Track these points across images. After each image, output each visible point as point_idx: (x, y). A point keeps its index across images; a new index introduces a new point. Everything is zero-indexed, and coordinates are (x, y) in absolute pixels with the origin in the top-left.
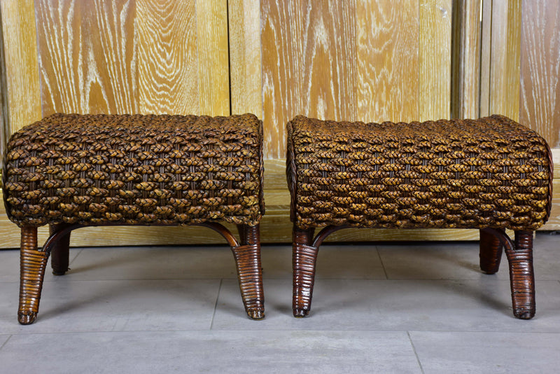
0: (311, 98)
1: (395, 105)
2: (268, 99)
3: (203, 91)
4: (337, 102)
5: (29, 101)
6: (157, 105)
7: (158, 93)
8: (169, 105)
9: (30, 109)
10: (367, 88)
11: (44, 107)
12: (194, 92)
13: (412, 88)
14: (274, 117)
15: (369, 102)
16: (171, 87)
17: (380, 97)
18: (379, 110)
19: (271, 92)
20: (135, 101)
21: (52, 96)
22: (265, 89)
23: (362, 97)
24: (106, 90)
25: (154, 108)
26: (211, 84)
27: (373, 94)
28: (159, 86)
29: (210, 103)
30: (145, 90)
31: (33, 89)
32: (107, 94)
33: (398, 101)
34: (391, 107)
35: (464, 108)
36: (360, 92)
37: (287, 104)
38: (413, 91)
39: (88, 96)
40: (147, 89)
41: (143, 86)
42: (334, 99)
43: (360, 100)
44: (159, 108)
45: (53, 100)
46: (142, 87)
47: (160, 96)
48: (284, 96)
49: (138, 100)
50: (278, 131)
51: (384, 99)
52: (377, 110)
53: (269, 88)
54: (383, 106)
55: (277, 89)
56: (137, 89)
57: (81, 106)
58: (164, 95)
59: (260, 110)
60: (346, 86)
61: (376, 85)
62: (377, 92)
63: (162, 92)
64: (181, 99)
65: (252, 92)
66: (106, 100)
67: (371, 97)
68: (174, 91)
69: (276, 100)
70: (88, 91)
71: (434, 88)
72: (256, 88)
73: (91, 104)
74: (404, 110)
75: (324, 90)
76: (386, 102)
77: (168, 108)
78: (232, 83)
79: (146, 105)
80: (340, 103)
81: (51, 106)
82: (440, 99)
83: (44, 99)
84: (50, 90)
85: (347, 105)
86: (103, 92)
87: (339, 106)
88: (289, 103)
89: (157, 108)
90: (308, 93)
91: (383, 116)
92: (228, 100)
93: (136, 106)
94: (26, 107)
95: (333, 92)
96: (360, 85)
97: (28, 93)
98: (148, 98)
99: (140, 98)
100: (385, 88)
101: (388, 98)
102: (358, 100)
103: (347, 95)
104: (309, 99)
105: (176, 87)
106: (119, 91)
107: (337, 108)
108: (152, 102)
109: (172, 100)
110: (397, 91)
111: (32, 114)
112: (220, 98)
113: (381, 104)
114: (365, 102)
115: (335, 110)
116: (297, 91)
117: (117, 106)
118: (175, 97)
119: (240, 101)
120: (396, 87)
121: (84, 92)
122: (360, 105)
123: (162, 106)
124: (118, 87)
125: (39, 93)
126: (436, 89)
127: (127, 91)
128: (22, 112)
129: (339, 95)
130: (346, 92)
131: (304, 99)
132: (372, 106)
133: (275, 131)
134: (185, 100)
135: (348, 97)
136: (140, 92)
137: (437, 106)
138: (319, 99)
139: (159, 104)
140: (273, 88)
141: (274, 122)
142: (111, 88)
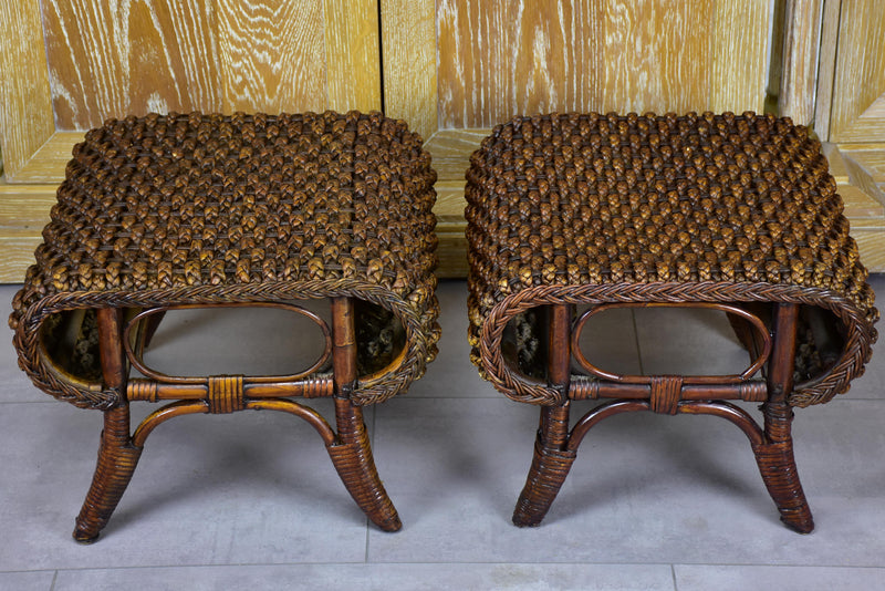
0: (524, 29)
1: (671, 42)
2: (447, 32)
3: (331, 19)
4: (569, 37)
5: (21, 32)
6: (250, 40)
7: (252, 20)
8: (270, 41)
9: (24, 46)
10: (623, 14)
11: (49, 40)
12: (315, 19)
13: (702, 12)
14: (456, 60)
15: (624, 38)
16: (275, 9)
17: (645, 28)
18: (643, 49)
19: (452, 19)
20: (211, 33)
21: (62, 23)
22: (441, 15)
23: (612, 28)
24: (158, 15)
25: (245, 45)
26: (345, 8)
27: (633, 22)
28: (254, 8)
29: (344, 39)
30: (228, 14)
31: (28, 12)
32: (160, 20)
33: (677, 33)
34: (664, 44)
35: (792, 37)
36: (609, 20)
37: (480, 39)
38: (704, 17)
39: (126, 23)
40: (232, 12)
41: (225, 8)
42: (563, 31)
43: (610, 33)
44: (254, 45)
45: (63, 28)
46: (222, 10)
47: (254, 25)
48: (475, 26)
49: (216, 32)
50: (463, 84)
51: (651, 32)
52: (639, 48)
53: (449, 12)
54: (649, 43)
55: (462, 15)
56: (214, 13)
57: (116, 40)
58: (261, 24)
59: (433, 50)
60: (585, 9)
61: (637, 7)
62: (640, 19)
63: (259, 18)
64: (292, 30)
65: (418, 22)
66: (159, 29)
67: (629, 26)
68: (280, 16)
69: (461, 33)
70: (126, 15)
71: (740, 16)
72: (425, 14)
73: (132, 36)
74: (687, 50)
75: (546, 17)
76: (655, 37)
77: (270, 45)
78: (383, 7)
79: (231, 38)
80: (574, 38)
81: (61, 38)
82: (751, 34)
83: (47, 27)
84: (58, 12)
85: (586, 41)
86: (153, 17)
87: (573, 43)
88: (484, 38)
89: (249, 45)
90: (518, 22)
91: (649, 58)
92: (376, 34)
93: (212, 40)
94: (17, 42)
95: (561, 20)
96: (611, 7)
97: (19, 19)
98: (234, 27)
99: (220, 27)
100: (653, 13)
101: (658, 29)
102: (607, 32)
103: (586, 24)
104: (519, 31)
105: (283, 10)
106: (181, 16)
107: (569, 45)
108: (241, 35)
109: (277, 32)
110: (675, 18)
111: (29, 52)
112: (362, 31)
113: (646, 40)
114: (617, 36)
115: (565, 50)
116: (497, 17)
117: (179, 40)
118: (281, 27)
119: (397, 37)
120: (675, 10)
121: (120, 16)
122: (609, 40)
123: (258, 41)
124: (179, 9)
125: (39, 18)
126: (744, 18)
127: (196, 16)
128: (11, 51)
129: (573, 24)
130: (585, 18)
131: (510, 30)
132: (630, 44)
133: (460, 84)
134: (300, 33)
135: (588, 29)
136: (220, 18)
137: (745, 44)
138: (537, 31)
139: (254, 38)
140: (455, 13)
141: (458, 68)
142: (166, 11)
